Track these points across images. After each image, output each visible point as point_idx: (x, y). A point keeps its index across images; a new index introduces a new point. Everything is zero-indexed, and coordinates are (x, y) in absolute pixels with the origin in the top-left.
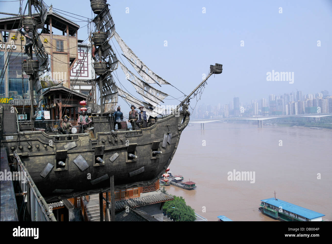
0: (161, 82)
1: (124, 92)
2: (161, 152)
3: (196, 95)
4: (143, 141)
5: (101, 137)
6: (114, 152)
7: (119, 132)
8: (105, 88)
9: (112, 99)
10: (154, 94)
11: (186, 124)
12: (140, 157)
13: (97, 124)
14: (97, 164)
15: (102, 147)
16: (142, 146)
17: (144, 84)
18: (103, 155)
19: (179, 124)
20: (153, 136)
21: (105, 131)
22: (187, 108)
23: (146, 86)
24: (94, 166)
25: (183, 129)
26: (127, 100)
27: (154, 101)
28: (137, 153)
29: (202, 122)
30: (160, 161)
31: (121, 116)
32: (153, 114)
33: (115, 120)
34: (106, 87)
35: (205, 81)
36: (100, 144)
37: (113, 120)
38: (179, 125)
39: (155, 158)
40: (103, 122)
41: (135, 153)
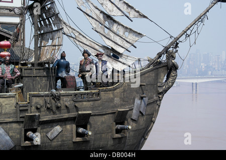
0: (132, 14)
1: (72, 28)
2: (130, 127)
3: (189, 36)
4: (101, 108)
5: (35, 100)
6: (54, 124)
7: (62, 92)
8: (42, 22)
9: (52, 39)
10: (121, 33)
11: (170, 84)
12: (95, 134)
13: (28, 78)
14: (27, 142)
15: (35, 115)
16: (100, 117)
17: (105, 16)
18: (37, 129)
19: (160, 82)
20: (117, 100)
21: (40, 90)
22: (173, 57)
23: (109, 20)
24: (22, 145)
25: (166, 91)
26: (77, 42)
27: (119, 44)
28: (91, 127)
29: (195, 81)
30: (127, 141)
31: (67, 67)
32: (119, 67)
33: (57, 74)
34: (44, 20)
35: (204, 14)
36: (32, 111)
37: (54, 73)
38: (159, 84)
39: (120, 137)
40: (38, 76)
41: (88, 126)
